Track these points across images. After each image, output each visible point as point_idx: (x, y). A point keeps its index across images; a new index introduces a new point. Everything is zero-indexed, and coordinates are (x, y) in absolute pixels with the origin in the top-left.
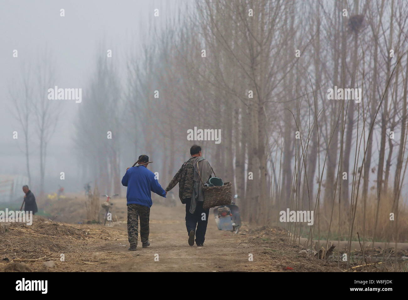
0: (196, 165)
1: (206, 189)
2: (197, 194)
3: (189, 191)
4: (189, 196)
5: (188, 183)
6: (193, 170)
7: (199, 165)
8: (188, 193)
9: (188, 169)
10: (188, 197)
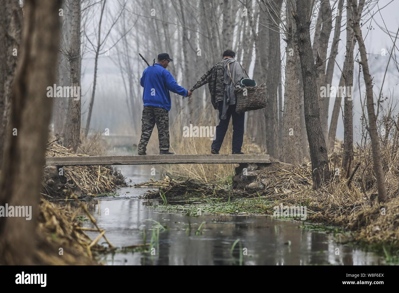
0: (227, 66)
1: (238, 91)
2: (229, 97)
3: (219, 94)
4: (219, 99)
5: (219, 86)
6: (224, 72)
7: (230, 67)
8: (219, 96)
9: (218, 71)
10: (219, 101)
